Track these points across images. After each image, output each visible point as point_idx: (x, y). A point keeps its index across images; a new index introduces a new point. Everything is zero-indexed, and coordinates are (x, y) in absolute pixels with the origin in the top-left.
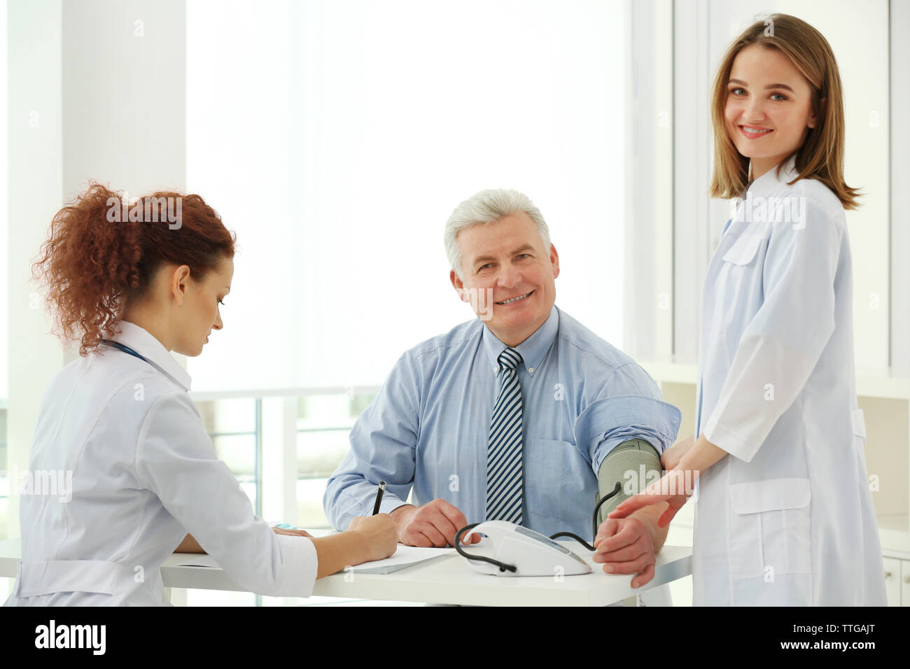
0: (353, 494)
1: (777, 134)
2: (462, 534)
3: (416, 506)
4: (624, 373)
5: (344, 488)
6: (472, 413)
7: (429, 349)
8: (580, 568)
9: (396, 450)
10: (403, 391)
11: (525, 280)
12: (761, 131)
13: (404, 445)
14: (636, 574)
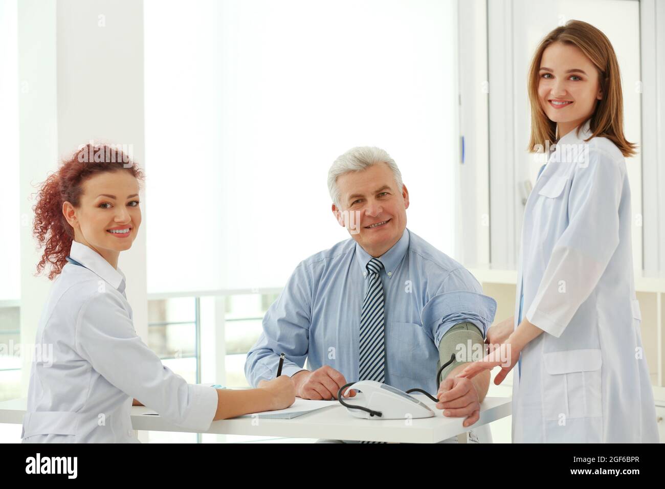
0: (265, 363)
1: (576, 105)
2: (343, 391)
3: (309, 370)
4: (456, 275)
5: (259, 359)
6: (349, 306)
7: (318, 260)
8: (427, 413)
9: (294, 332)
10: (299, 289)
11: (385, 211)
12: (564, 103)
13: (301, 327)
14: (467, 416)
